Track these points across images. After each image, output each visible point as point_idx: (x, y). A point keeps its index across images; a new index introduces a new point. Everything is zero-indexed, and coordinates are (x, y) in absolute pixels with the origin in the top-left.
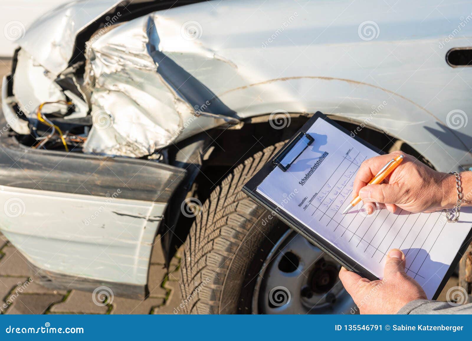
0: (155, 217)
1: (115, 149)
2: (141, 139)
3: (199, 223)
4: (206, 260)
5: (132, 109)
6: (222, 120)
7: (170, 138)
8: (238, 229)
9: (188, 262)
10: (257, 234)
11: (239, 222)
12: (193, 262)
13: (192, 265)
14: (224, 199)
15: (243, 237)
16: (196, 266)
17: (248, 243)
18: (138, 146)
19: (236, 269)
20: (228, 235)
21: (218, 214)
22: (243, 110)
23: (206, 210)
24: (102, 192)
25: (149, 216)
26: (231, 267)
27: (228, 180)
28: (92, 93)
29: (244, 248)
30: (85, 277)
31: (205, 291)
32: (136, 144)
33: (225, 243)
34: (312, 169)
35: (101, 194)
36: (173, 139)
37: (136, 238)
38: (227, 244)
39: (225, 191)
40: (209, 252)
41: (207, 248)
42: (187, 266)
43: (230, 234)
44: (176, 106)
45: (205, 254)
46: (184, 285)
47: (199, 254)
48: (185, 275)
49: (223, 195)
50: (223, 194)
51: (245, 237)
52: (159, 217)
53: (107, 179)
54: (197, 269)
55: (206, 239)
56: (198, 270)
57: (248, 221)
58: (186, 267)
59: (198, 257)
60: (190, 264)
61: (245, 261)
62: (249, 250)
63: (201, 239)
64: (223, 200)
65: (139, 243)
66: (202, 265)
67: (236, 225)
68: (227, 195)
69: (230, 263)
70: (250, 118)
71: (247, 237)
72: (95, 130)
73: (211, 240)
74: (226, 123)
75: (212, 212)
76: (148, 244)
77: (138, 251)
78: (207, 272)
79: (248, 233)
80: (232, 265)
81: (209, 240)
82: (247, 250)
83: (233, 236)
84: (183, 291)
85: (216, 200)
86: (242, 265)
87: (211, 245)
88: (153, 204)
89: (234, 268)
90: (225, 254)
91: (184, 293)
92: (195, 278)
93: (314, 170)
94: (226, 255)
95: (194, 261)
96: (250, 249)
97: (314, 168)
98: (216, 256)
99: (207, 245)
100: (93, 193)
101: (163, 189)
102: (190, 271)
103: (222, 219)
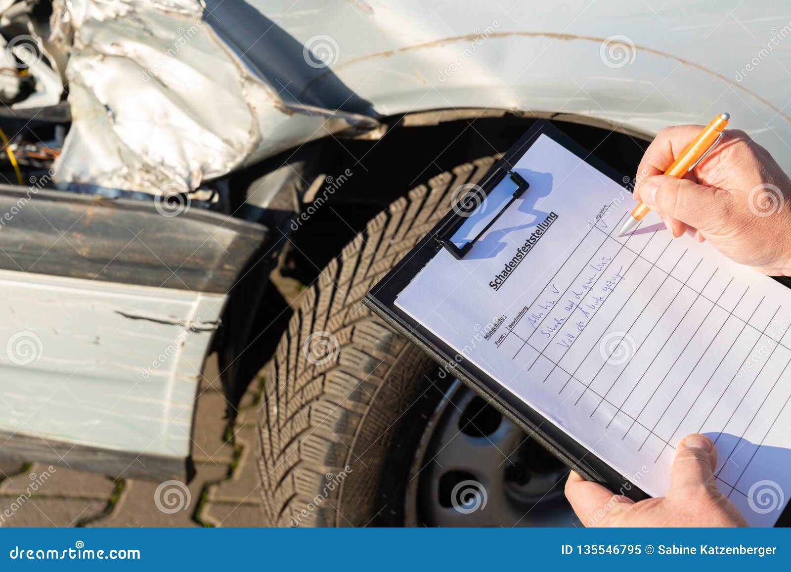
0: (204, 323)
1: (119, 177)
2: (173, 159)
3: (294, 336)
4: (309, 416)
5: (153, 94)
6: (342, 122)
7: (234, 157)
8: (374, 353)
9: (273, 416)
10: (414, 363)
11: (377, 338)
12: (282, 417)
13: (282, 423)
14: (346, 287)
15: (386, 371)
16: (289, 425)
17: (397, 381)
18: (166, 172)
19: (371, 435)
20: (356, 366)
21: (333, 319)
22: (387, 98)
23: (310, 310)
24: (93, 272)
25: (191, 322)
26: (361, 432)
27: (355, 247)
28: (69, 55)
29: (388, 393)
30: (61, 439)
31: (307, 479)
32: (162, 169)
33: (347, 381)
34: (520, 251)
35: (91, 275)
36: (240, 159)
37: (165, 366)
38: (352, 384)
39: (348, 271)
40: (315, 398)
41: (311, 391)
42: (272, 424)
43: (358, 364)
44: (244, 92)
45: (308, 402)
46: (266, 463)
47: (295, 403)
48: (266, 441)
49: (343, 278)
50: (345, 276)
51: (390, 371)
52: (211, 323)
53: (102, 245)
54: (291, 433)
55: (310, 372)
56: (294, 435)
57: (396, 337)
58: (269, 425)
59: (293, 407)
60: (278, 421)
61: (389, 418)
62: (398, 395)
63: (299, 372)
64: (343, 290)
65: (171, 374)
66: (300, 426)
67: (372, 345)
68: (351, 280)
69: (359, 423)
70: (400, 117)
71: (393, 370)
72: (76, 135)
73: (321, 374)
74: (350, 128)
75: (321, 315)
76: (191, 378)
77: (169, 391)
78: (311, 440)
79: (396, 362)
80: (363, 426)
81: (316, 374)
82: (394, 396)
83: (366, 368)
84: (264, 473)
85: (330, 289)
86: (382, 426)
87: (320, 386)
88: (200, 297)
89: (368, 433)
90: (349, 404)
91: (265, 478)
92: (288, 451)
93: (525, 253)
94: (349, 407)
95: (286, 415)
96: (400, 395)
97: (523, 250)
98: (329, 408)
99: (311, 385)
100: (73, 273)
101: (220, 267)
102: (276, 436)
103: (343, 331)
